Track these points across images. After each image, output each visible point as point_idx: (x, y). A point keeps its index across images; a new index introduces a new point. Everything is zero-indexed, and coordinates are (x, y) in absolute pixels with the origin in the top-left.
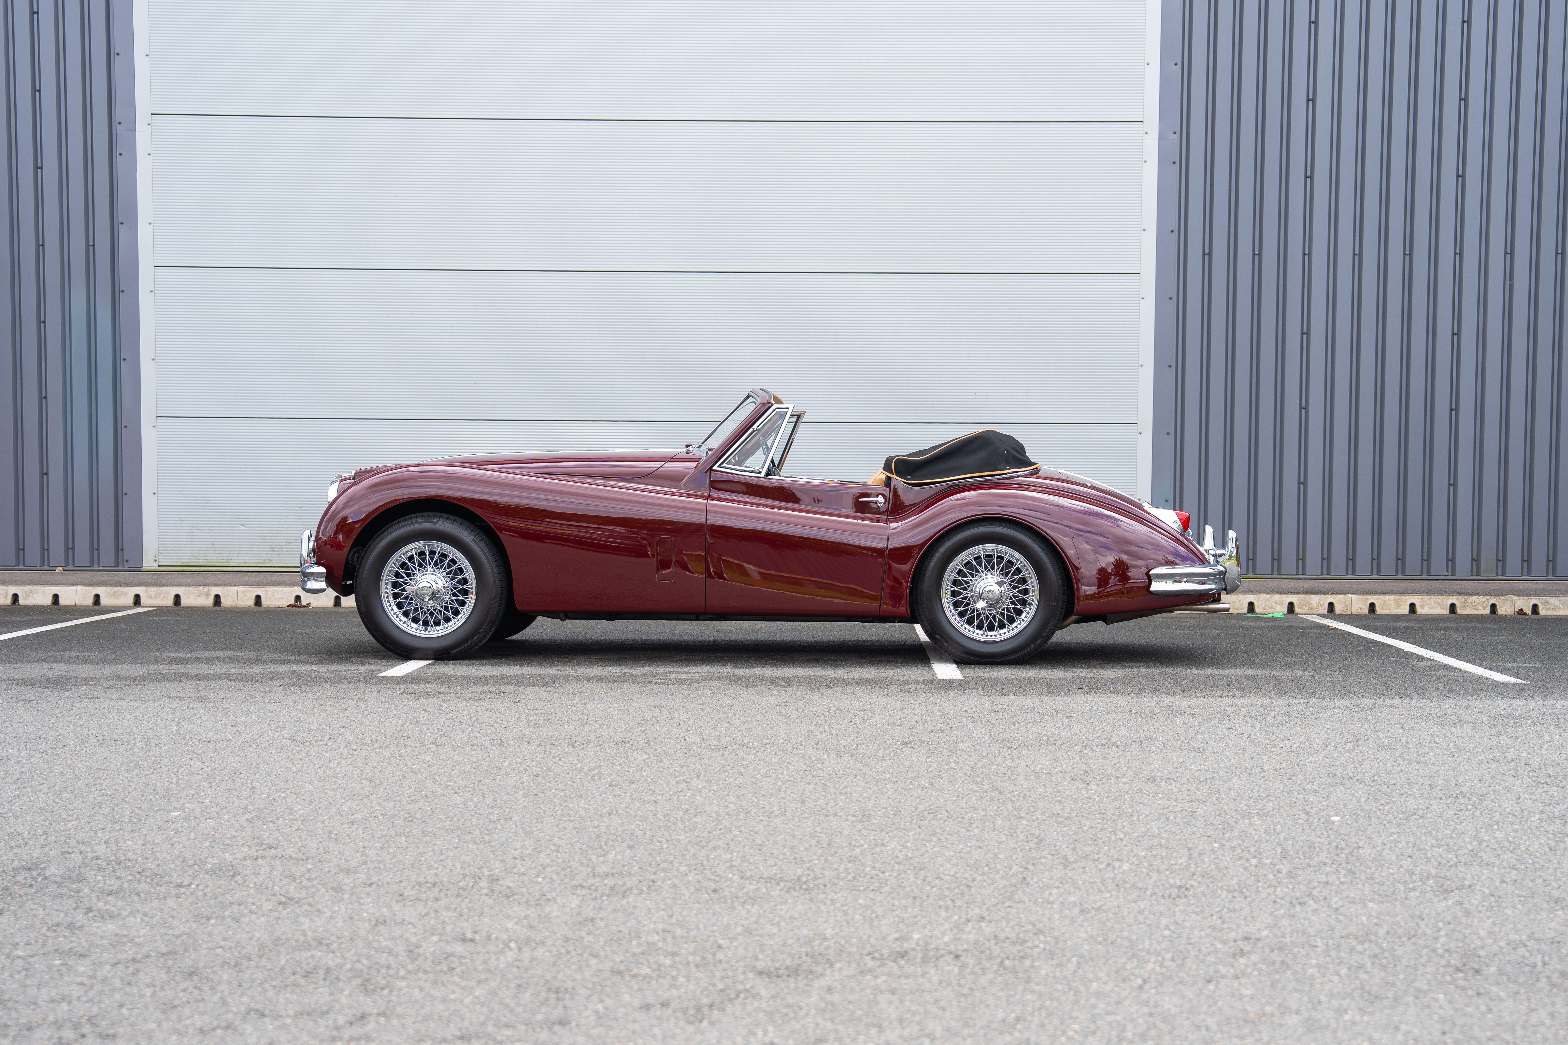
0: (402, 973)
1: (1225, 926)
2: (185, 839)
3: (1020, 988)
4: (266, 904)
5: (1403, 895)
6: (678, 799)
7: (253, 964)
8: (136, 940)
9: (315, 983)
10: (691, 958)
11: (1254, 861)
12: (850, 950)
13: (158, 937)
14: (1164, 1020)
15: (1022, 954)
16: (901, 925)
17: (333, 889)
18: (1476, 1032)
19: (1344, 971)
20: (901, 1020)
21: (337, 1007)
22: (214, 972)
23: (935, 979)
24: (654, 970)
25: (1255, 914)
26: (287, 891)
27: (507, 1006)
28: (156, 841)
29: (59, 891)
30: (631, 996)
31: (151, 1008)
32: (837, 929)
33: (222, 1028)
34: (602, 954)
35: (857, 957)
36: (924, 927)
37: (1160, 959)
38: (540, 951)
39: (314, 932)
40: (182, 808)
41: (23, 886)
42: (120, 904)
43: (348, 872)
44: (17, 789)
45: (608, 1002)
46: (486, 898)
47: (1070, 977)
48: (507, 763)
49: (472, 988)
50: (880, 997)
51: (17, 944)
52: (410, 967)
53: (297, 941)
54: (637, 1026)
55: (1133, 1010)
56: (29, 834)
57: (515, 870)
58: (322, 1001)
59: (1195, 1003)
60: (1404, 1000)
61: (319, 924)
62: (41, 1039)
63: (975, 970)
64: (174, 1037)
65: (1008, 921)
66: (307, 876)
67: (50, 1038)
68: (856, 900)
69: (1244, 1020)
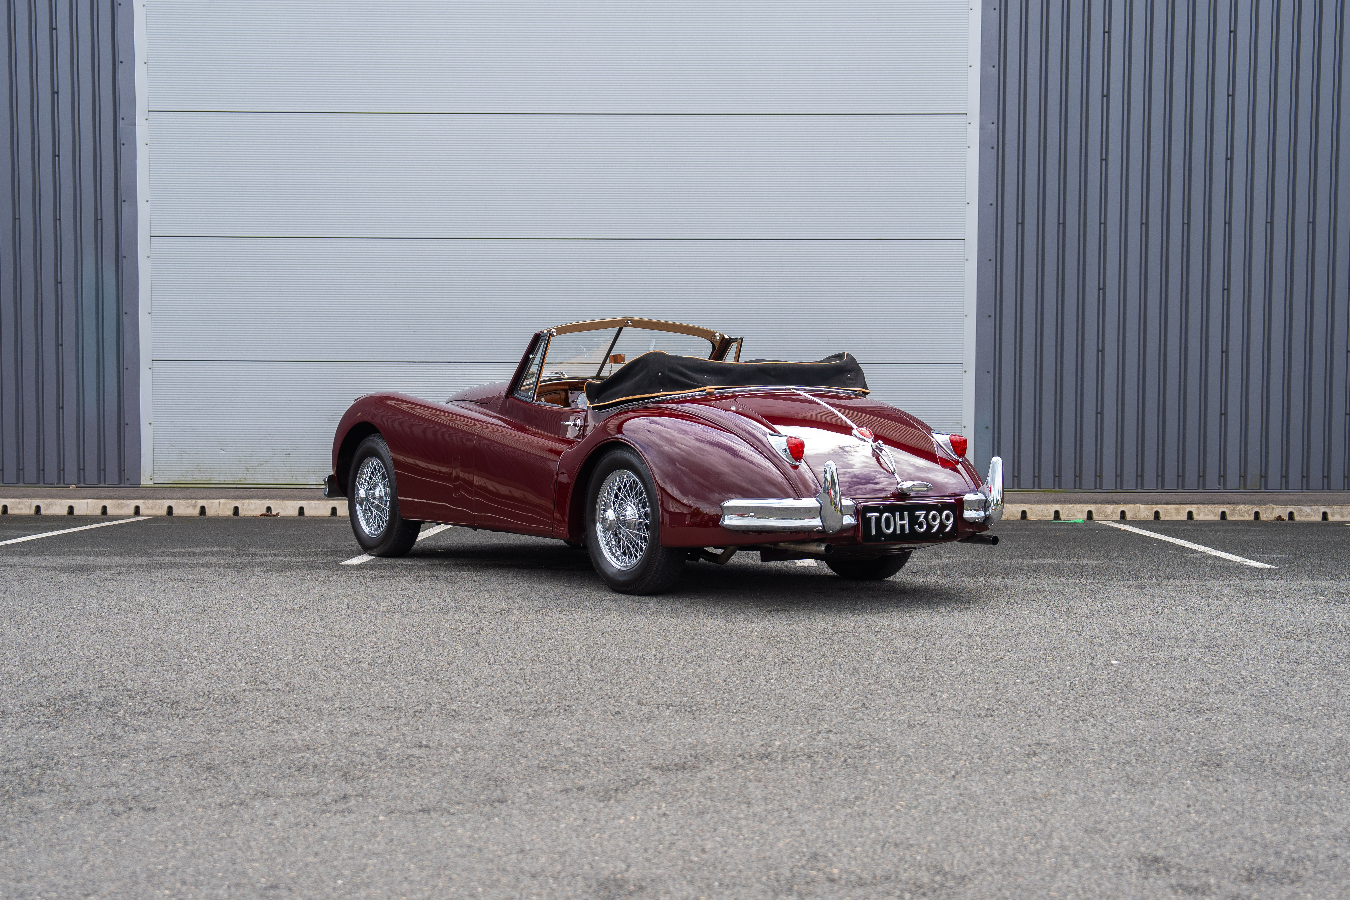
0: (373, 768)
1: (1022, 736)
2: (195, 677)
3: (859, 778)
4: (263, 722)
5: (1164, 715)
6: (587, 650)
7: (256, 762)
8: (164, 745)
9: (306, 775)
10: (600, 758)
11: (1048, 692)
12: (725, 752)
13: (181, 744)
14: (971, 798)
15: (861, 755)
16: (766, 736)
17: (315, 711)
18: (1214, 804)
19: (1114, 765)
20: (765, 799)
21: (325, 790)
22: (227, 767)
23: (792, 772)
24: (571, 766)
25: (1046, 728)
26: (279, 713)
27: (457, 790)
28: (172, 679)
29: (100, 712)
30: (554, 783)
31: (181, 791)
32: (715, 739)
33: (237, 804)
34: (530, 755)
35: (731, 757)
36: (784, 737)
37: (970, 758)
38: (481, 754)
39: (303, 740)
40: (191, 656)
41: (72, 709)
42: (149, 721)
44: (59, 643)
45: (536, 787)
46: (436, 718)
47: (899, 770)
48: (448, 625)
49: (429, 778)
50: (749, 784)
52: (380, 764)
53: (290, 746)
54: (559, 803)
55: (946, 792)
56: (71, 674)
57: (458, 699)
58: (312, 786)
59: (996, 787)
60: (1160, 785)
61: (306, 735)
62: (98, 811)
63: (824, 766)
64: (200, 810)
65: (851, 733)
66: (294, 702)
67: (105, 810)
68: (730, 719)
69: (1034, 798)
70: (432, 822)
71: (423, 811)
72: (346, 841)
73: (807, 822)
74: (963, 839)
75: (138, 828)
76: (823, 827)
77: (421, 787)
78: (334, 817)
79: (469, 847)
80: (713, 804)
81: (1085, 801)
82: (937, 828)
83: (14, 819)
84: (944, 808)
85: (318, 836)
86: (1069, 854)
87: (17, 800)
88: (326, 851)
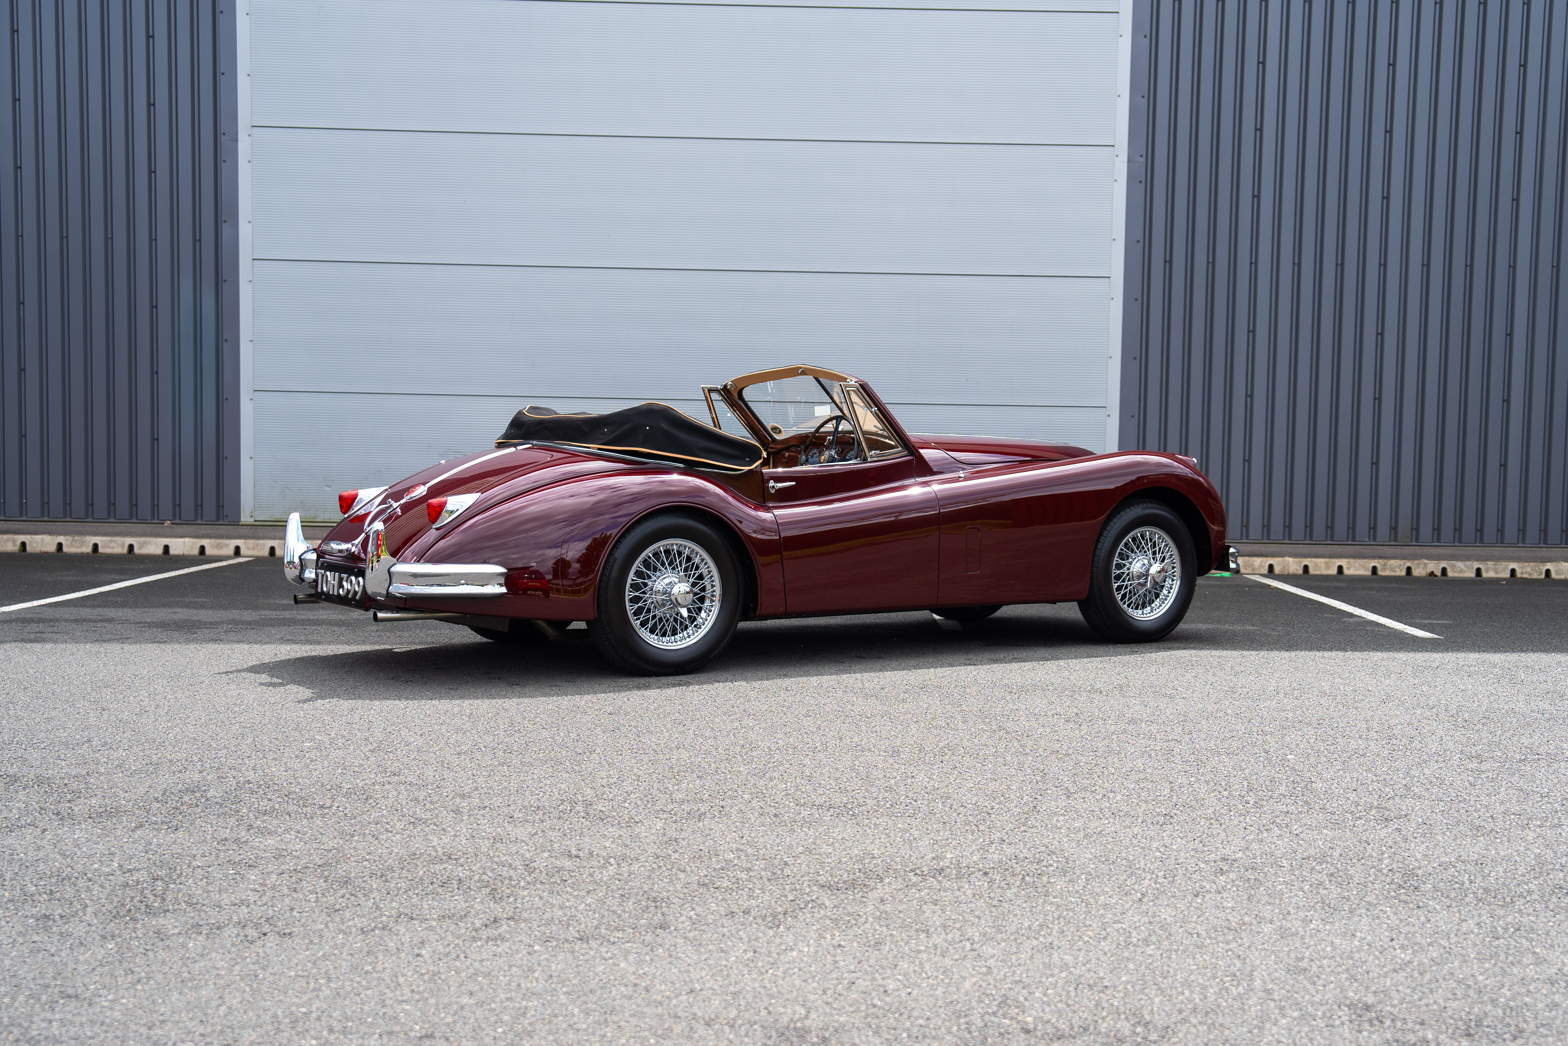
0: (522, 884)
1: (1206, 849)
2: (320, 767)
3: (1041, 901)
4: (398, 824)
5: (1351, 823)
6: (734, 735)
7: (396, 875)
8: (294, 853)
9: (451, 892)
10: (763, 873)
11: (1226, 793)
12: (895, 867)
13: (312, 851)
14: (1162, 928)
15: (1039, 872)
16: (936, 847)
17: (452, 811)
18: (1419, 939)
19: (1307, 888)
20: (944, 927)
21: (473, 912)
22: (364, 881)
23: (969, 892)
24: (733, 883)
25: (1229, 839)
26: (415, 813)
27: (614, 912)
28: (296, 768)
29: (221, 810)
30: (717, 905)
31: (317, 912)
33: (380, 929)
34: (688, 869)
35: (902, 873)
36: (955, 848)
37: (1154, 876)
38: (636, 866)
39: (443, 848)
40: (312, 740)
41: (191, 806)
42: (275, 822)
43: (463, 796)
44: (169, 721)
45: (699, 909)
46: (583, 820)
47: (1081, 892)
49: (583, 897)
50: (925, 907)
51: (195, 856)
52: (528, 879)
53: (430, 856)
54: (725, 931)
55: (1135, 920)
56: (186, 760)
57: (605, 796)
58: (459, 907)
59: (1186, 913)
60: (1358, 912)
61: (446, 841)
62: (230, 936)
63: (1002, 885)
64: (341, 936)
65: (1025, 843)
66: (429, 799)
67: (238, 935)
68: (895, 824)
69: (1228, 929)
70: (592, 953)
71: (581, 939)
72: (501, 978)
73: (992, 956)
74: (1160, 980)
75: (275, 959)
76: (1010, 963)
77: (576, 908)
78: (486, 947)
79: (635, 985)
80: (890, 932)
81: (1284, 934)
82: (1131, 966)
83: (138, 947)
84: (1135, 940)
85: (471, 971)
86: (1273, 1000)
87: (141, 922)
88: (481, 989)
